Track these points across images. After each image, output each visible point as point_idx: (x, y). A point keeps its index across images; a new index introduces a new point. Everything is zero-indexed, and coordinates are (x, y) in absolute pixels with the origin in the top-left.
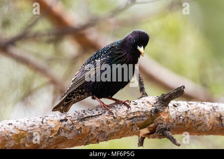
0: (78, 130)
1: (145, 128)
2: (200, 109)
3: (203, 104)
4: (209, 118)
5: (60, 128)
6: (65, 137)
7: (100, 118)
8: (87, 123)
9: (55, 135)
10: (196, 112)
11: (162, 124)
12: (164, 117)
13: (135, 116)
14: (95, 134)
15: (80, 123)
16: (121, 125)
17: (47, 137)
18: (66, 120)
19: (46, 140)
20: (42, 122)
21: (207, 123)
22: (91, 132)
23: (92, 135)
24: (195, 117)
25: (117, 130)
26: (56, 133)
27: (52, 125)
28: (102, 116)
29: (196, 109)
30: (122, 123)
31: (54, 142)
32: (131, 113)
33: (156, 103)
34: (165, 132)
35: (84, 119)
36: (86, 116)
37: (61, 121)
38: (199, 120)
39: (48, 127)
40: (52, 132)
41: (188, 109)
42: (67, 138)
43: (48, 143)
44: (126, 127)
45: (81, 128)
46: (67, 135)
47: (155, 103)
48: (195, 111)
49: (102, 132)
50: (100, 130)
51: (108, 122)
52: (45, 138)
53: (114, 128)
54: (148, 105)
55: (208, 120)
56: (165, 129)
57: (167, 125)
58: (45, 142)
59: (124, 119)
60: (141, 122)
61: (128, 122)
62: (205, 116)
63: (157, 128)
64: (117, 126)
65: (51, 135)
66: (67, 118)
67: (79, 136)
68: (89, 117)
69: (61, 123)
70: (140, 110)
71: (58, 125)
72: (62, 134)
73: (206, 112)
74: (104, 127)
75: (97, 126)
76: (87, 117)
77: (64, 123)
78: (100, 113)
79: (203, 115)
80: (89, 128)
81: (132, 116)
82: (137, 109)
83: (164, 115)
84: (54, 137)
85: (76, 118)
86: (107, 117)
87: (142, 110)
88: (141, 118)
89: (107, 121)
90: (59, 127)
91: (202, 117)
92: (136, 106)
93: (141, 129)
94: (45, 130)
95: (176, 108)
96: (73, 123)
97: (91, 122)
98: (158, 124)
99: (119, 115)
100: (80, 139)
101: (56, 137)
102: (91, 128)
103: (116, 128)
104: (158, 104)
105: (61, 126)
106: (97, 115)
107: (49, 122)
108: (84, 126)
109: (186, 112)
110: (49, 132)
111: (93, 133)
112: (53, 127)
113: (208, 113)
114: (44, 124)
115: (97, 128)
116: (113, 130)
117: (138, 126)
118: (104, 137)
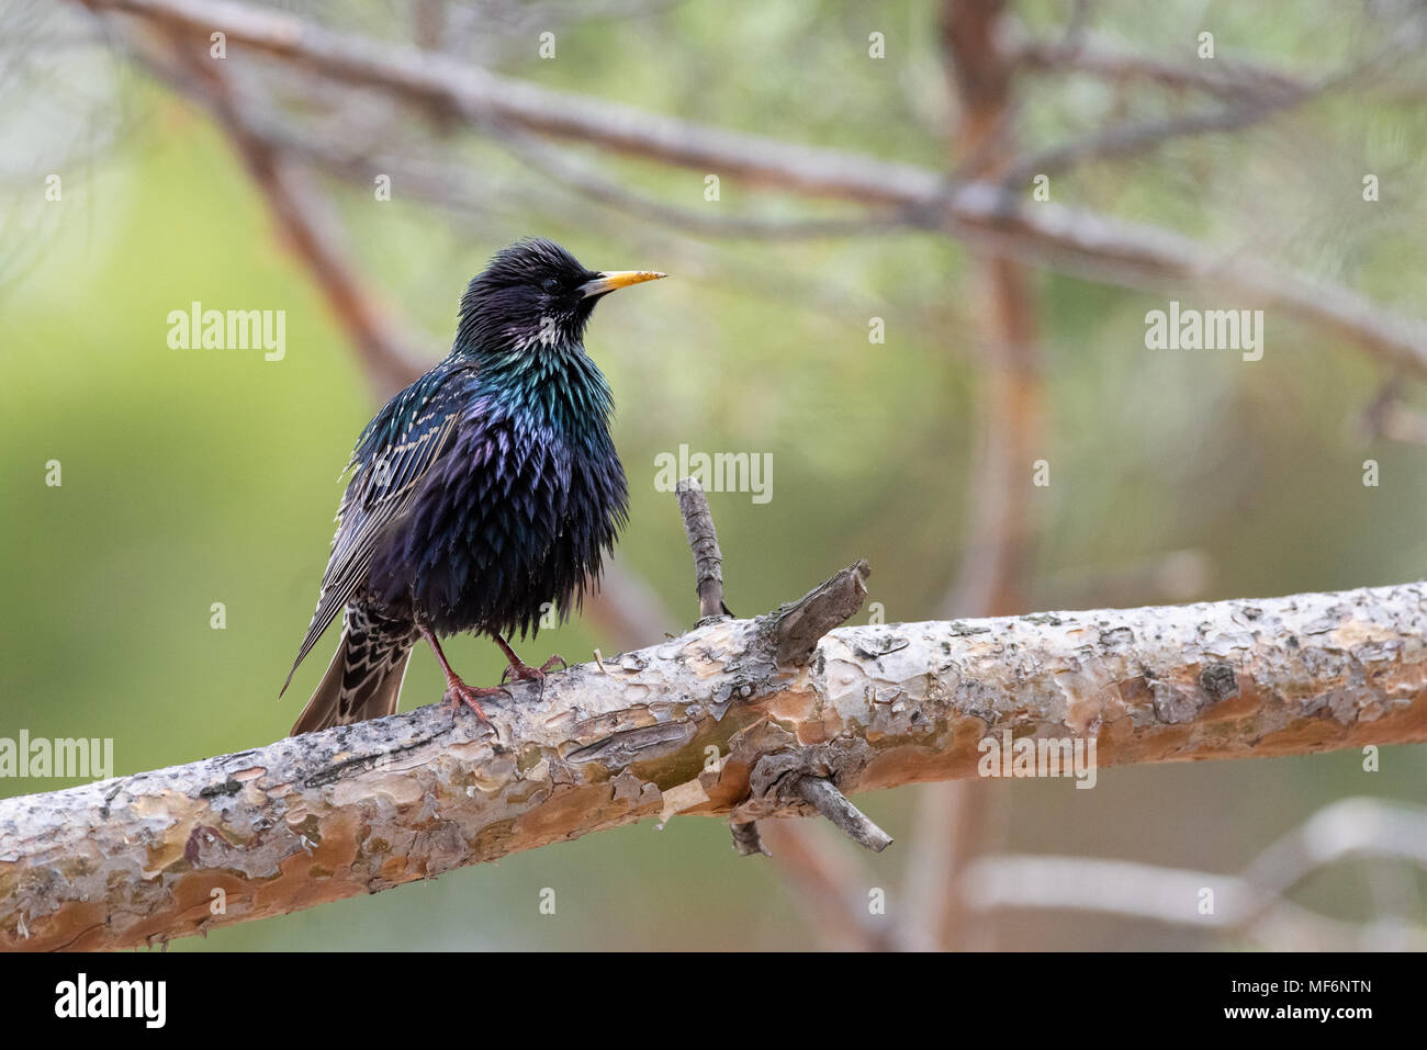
0: (298, 830)
1: (688, 778)
2: (1022, 650)
3: (1046, 628)
4: (1076, 692)
5: (196, 831)
6: (230, 871)
7: (421, 758)
8: (347, 793)
9: (175, 868)
10: (994, 671)
11: (783, 750)
12: (788, 717)
13: (619, 728)
14: (401, 841)
15: (311, 794)
16: (537, 784)
17: (131, 880)
18: (233, 788)
19: (127, 893)
20: (105, 812)
21: (1066, 714)
22: (376, 834)
23: (380, 847)
24: (987, 695)
25: (522, 809)
26: (180, 856)
27: (158, 819)
28: (435, 747)
29: (997, 654)
30: (538, 773)
31: (177, 899)
32: (596, 719)
33: (747, 653)
34: (806, 786)
35: (332, 774)
36: (344, 757)
37: (208, 794)
38: (1011, 707)
39: (131, 832)
40: (156, 852)
41: (943, 660)
42: (242, 874)
43: (145, 908)
44: (571, 786)
45: (312, 819)
46: (237, 860)
47: (738, 657)
48: (986, 665)
49: (433, 826)
50: (421, 816)
51: (464, 777)
52: (122, 885)
53: (502, 801)
54: (700, 667)
55: (1070, 700)
56: (806, 775)
57: (811, 752)
58: (127, 906)
59: (552, 750)
60: (660, 753)
61: (577, 764)
62: (1046, 686)
63: (757, 773)
64: (519, 790)
65: (147, 869)
66: (240, 779)
67: (308, 859)
68: (358, 762)
69: (204, 805)
70: (653, 697)
71: (190, 816)
72: (213, 858)
73: (1052, 665)
74: (444, 802)
75: (401, 802)
76: (349, 763)
77: (226, 802)
78: (424, 737)
79: (1036, 682)
80: (358, 813)
81: (601, 731)
82: (635, 696)
83: (790, 710)
84: (169, 877)
85: (290, 774)
86: (459, 754)
87: (665, 698)
88: (657, 738)
89: (459, 771)
90: (193, 825)
91: (1031, 689)
92: (633, 679)
93: (665, 785)
94: (117, 849)
95: (869, 666)
96: (270, 801)
97: (371, 785)
98: (758, 757)
99: (524, 736)
100: (316, 872)
101: (179, 876)
102: (367, 816)
103: (512, 800)
104: (753, 659)
105: (206, 822)
106: (402, 748)
107: (140, 805)
108: (328, 806)
109: (929, 676)
110: (136, 857)
111: (388, 837)
112: (156, 828)
113: (1071, 665)
114: (112, 822)
115: (403, 809)
116: (497, 812)
117: (642, 774)
118: (455, 847)
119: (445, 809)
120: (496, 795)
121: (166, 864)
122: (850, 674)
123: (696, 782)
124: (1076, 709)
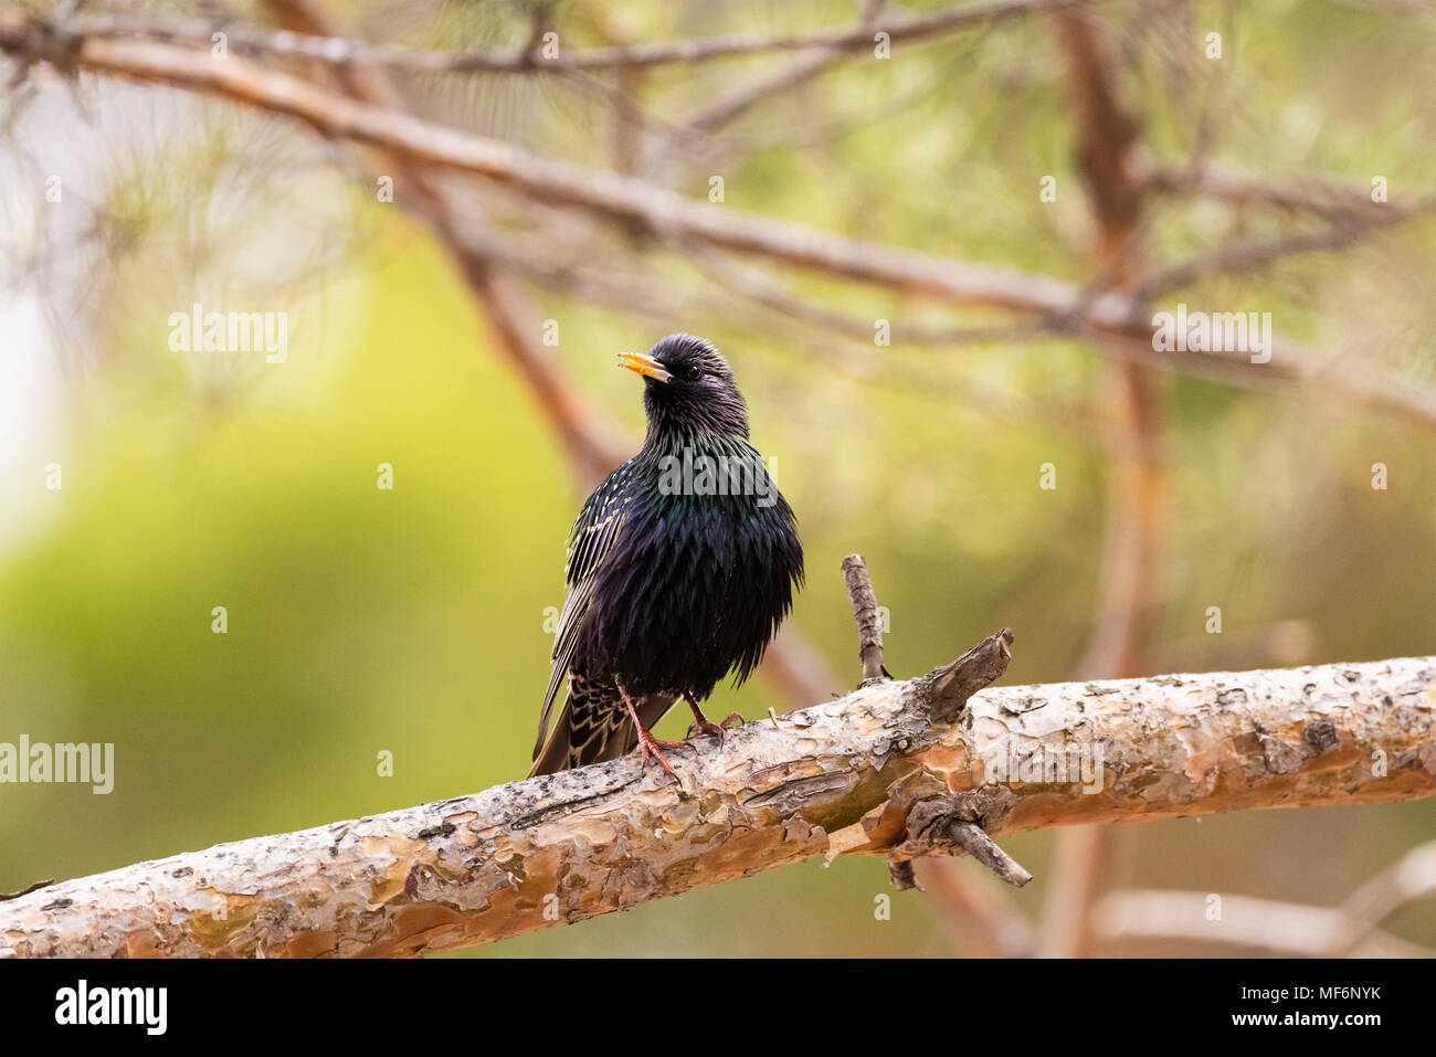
0: (505, 867)
1: (851, 821)
2: (1147, 709)
3: (1170, 689)
4: (1195, 746)
5: (415, 869)
6: (445, 903)
7: (615, 804)
8: (549, 835)
9: (396, 901)
10: (1123, 727)
11: (936, 797)
12: (941, 767)
13: (790, 777)
14: (596, 877)
15: (517, 836)
16: (717, 828)
17: (357, 912)
18: (447, 830)
19: (353, 923)
20: (334, 851)
21: (1186, 766)
22: (574, 871)
23: (578, 882)
24: (1118, 747)
25: (703, 849)
26: (401, 890)
27: (381, 858)
28: (627, 794)
29: (1126, 712)
30: (719, 817)
31: (397, 928)
32: (770, 770)
33: (904, 711)
34: (956, 829)
35: (535, 818)
36: (547, 803)
37: (426, 835)
38: (1138, 759)
39: (358, 869)
40: (379, 887)
41: (1078, 718)
42: (455, 907)
43: (369, 937)
44: (748, 829)
45: (518, 858)
46: (451, 894)
47: (896, 714)
48: (1116, 721)
49: (625, 864)
50: (614, 855)
51: (653, 821)
52: (349, 916)
53: (685, 842)
54: (863, 723)
55: (1190, 752)
56: (956, 819)
57: (960, 799)
58: (354, 935)
59: (731, 797)
60: (827, 800)
61: (754, 809)
62: (1169, 741)
63: (912, 818)
64: (702, 832)
65: (371, 902)
66: (454, 822)
67: (513, 893)
68: (560, 807)
69: (422, 845)
70: (820, 750)
71: (410, 855)
72: (430, 892)
73: (1174, 722)
74: (635, 843)
75: (597, 842)
76: (551, 808)
77: (440, 842)
78: (617, 785)
79: (1160, 737)
80: (559, 852)
81: (775, 779)
82: (805, 749)
83: (942, 761)
84: (391, 909)
85: (499, 818)
86: (648, 800)
87: (832, 751)
88: (823, 787)
89: (648, 815)
90: (412, 863)
91: (1155, 743)
92: (803, 734)
93: (830, 828)
94: (345, 884)
95: (1013, 723)
96: (480, 842)
97: (570, 827)
98: (913, 803)
99: (707, 785)
100: (521, 905)
101: (399, 908)
102: (567, 855)
103: (696, 841)
104: (909, 716)
105: (423, 861)
106: (598, 795)
107: (366, 845)
108: (532, 846)
109: (1066, 732)
110: (362, 891)
111: (585, 873)
112: (379, 865)
113: (1190, 722)
114: (340, 860)
115: (599, 849)
116: (682, 852)
117: (811, 818)
118: (644, 883)
119: (636, 849)
120: (681, 836)
121: (388, 897)
122: (995, 729)
123: (858, 825)
124: (1196, 761)
